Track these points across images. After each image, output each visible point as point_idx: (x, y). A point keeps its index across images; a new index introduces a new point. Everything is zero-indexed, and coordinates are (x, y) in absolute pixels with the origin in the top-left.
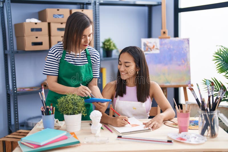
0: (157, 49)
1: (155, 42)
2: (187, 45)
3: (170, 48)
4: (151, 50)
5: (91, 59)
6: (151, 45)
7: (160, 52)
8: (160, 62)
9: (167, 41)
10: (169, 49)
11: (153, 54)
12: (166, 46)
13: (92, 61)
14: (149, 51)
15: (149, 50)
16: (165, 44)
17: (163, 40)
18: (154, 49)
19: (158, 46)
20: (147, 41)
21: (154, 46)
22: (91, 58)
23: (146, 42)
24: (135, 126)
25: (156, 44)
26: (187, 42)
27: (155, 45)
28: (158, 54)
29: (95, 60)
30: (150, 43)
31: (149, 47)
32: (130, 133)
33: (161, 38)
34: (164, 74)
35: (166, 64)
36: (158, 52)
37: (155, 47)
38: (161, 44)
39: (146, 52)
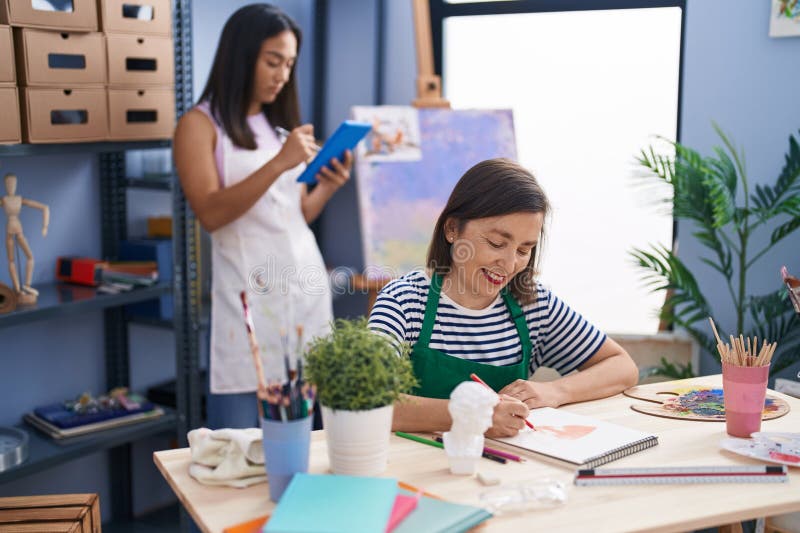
0: (411, 145)
1: (403, 121)
2: (509, 133)
3: (455, 141)
4: (392, 150)
6: (388, 132)
7: (424, 156)
10: (454, 146)
11: (399, 164)
12: (439, 136)
14: (382, 153)
15: (384, 148)
16: (438, 127)
17: (428, 113)
18: (402, 144)
19: (415, 135)
20: (375, 119)
21: (400, 136)
23: (372, 122)
25: (407, 127)
26: (506, 122)
27: (402, 129)
28: (416, 164)
30: (386, 123)
31: (383, 138)
33: (422, 107)
36: (414, 155)
37: (405, 139)
38: (424, 129)
39: (376, 158)
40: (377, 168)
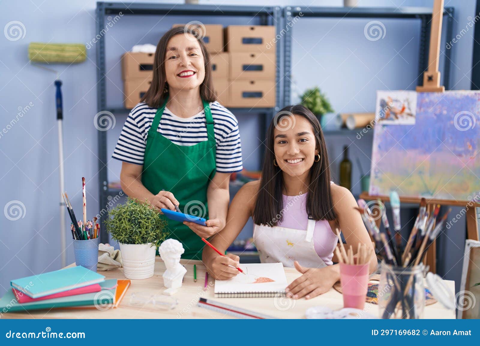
0: (411, 115)
1: (407, 100)
3: (441, 114)
4: (397, 118)
5: (215, 133)
6: (396, 107)
7: (417, 122)
8: (413, 146)
9: (435, 97)
10: (439, 117)
11: (400, 126)
12: (431, 110)
13: (216, 136)
14: (392, 119)
15: (392, 116)
16: (431, 103)
17: (425, 95)
18: (404, 115)
19: (414, 109)
20: (389, 98)
21: (403, 109)
22: (215, 130)
23: (387, 100)
24: (265, 282)
25: (409, 104)
27: (406, 105)
28: (410, 126)
29: (225, 135)
30: (396, 101)
31: (393, 110)
32: (236, 295)
34: (420, 173)
35: (427, 151)
36: (411, 121)
37: (407, 111)
38: (420, 105)
39: (385, 122)
40: (385, 129)
